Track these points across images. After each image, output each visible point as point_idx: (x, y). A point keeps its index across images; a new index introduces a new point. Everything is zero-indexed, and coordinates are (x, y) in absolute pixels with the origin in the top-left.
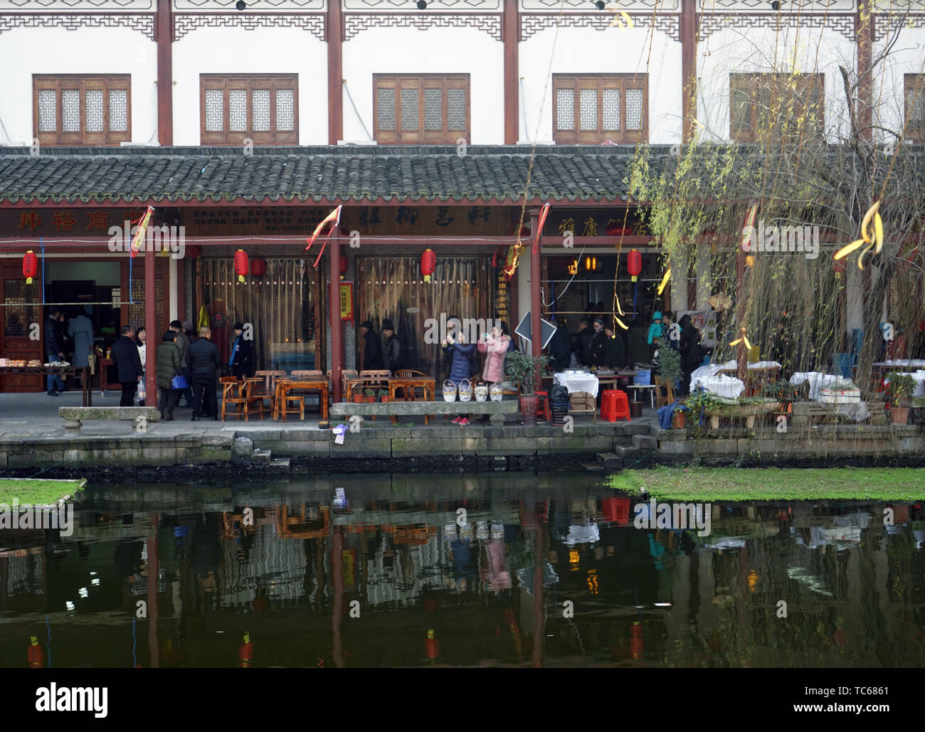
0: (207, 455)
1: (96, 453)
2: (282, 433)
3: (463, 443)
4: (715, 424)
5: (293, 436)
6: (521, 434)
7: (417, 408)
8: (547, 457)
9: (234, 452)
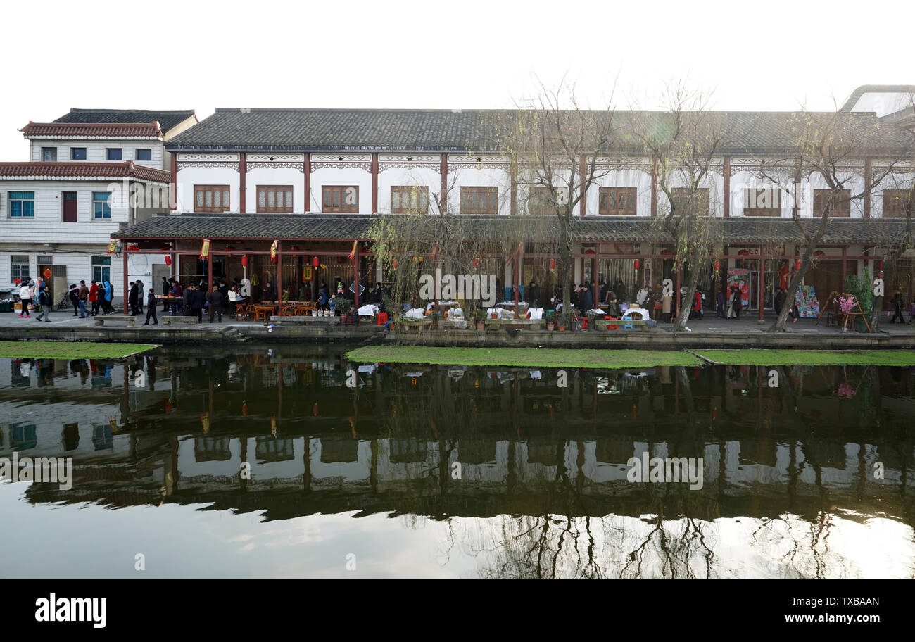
0: (213, 336)
1: (172, 334)
2: (249, 327)
3: (317, 333)
4: (407, 329)
5: (253, 329)
6: (340, 330)
7: (302, 318)
8: (349, 339)
9: (223, 335)
